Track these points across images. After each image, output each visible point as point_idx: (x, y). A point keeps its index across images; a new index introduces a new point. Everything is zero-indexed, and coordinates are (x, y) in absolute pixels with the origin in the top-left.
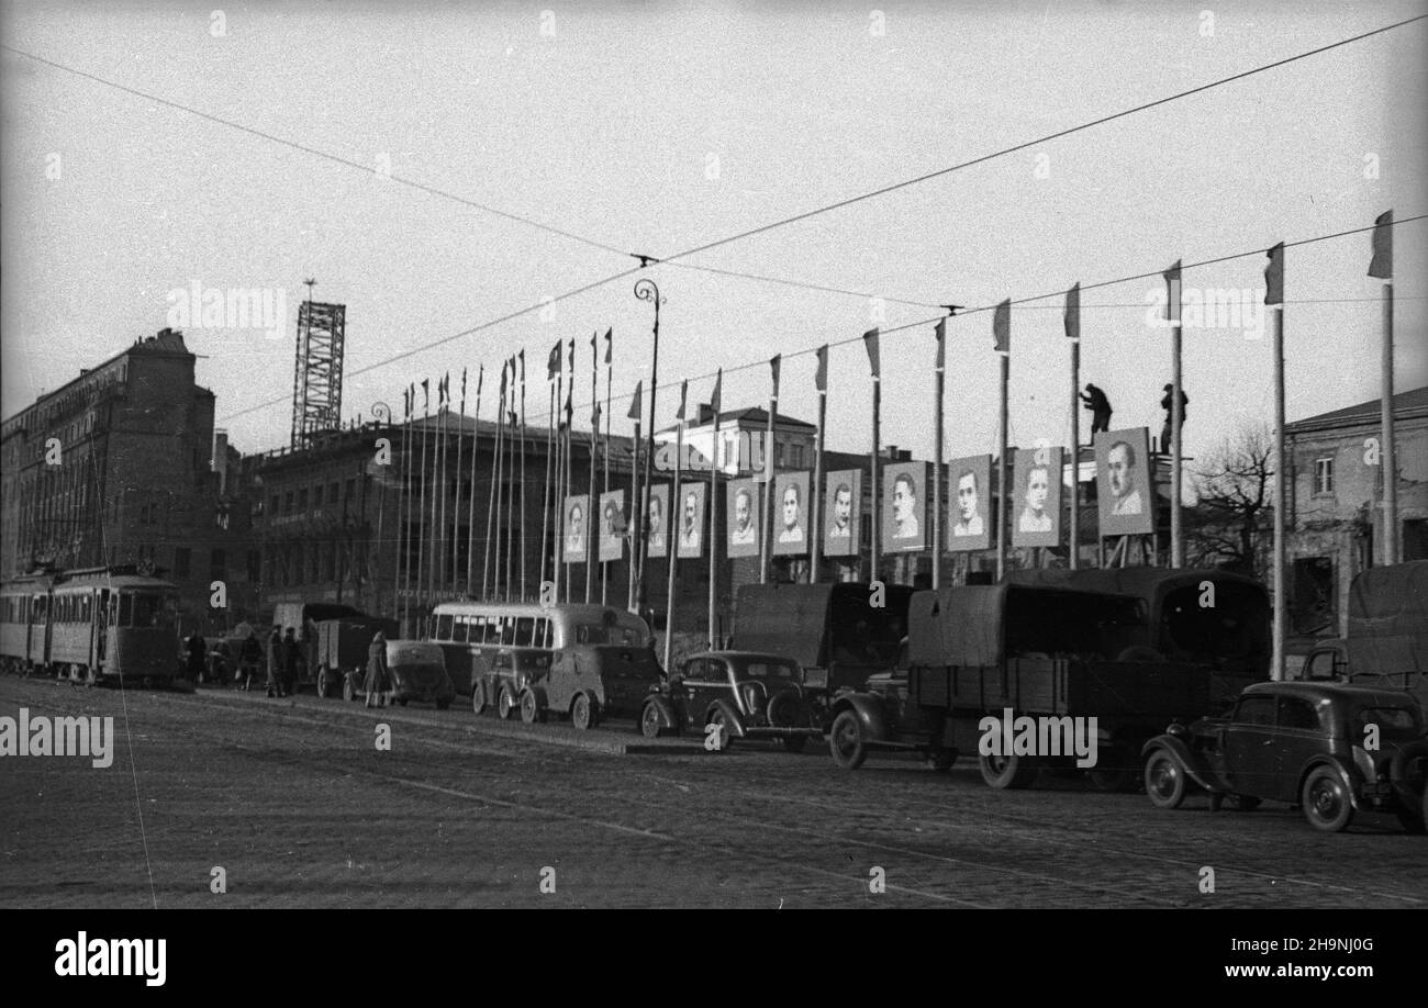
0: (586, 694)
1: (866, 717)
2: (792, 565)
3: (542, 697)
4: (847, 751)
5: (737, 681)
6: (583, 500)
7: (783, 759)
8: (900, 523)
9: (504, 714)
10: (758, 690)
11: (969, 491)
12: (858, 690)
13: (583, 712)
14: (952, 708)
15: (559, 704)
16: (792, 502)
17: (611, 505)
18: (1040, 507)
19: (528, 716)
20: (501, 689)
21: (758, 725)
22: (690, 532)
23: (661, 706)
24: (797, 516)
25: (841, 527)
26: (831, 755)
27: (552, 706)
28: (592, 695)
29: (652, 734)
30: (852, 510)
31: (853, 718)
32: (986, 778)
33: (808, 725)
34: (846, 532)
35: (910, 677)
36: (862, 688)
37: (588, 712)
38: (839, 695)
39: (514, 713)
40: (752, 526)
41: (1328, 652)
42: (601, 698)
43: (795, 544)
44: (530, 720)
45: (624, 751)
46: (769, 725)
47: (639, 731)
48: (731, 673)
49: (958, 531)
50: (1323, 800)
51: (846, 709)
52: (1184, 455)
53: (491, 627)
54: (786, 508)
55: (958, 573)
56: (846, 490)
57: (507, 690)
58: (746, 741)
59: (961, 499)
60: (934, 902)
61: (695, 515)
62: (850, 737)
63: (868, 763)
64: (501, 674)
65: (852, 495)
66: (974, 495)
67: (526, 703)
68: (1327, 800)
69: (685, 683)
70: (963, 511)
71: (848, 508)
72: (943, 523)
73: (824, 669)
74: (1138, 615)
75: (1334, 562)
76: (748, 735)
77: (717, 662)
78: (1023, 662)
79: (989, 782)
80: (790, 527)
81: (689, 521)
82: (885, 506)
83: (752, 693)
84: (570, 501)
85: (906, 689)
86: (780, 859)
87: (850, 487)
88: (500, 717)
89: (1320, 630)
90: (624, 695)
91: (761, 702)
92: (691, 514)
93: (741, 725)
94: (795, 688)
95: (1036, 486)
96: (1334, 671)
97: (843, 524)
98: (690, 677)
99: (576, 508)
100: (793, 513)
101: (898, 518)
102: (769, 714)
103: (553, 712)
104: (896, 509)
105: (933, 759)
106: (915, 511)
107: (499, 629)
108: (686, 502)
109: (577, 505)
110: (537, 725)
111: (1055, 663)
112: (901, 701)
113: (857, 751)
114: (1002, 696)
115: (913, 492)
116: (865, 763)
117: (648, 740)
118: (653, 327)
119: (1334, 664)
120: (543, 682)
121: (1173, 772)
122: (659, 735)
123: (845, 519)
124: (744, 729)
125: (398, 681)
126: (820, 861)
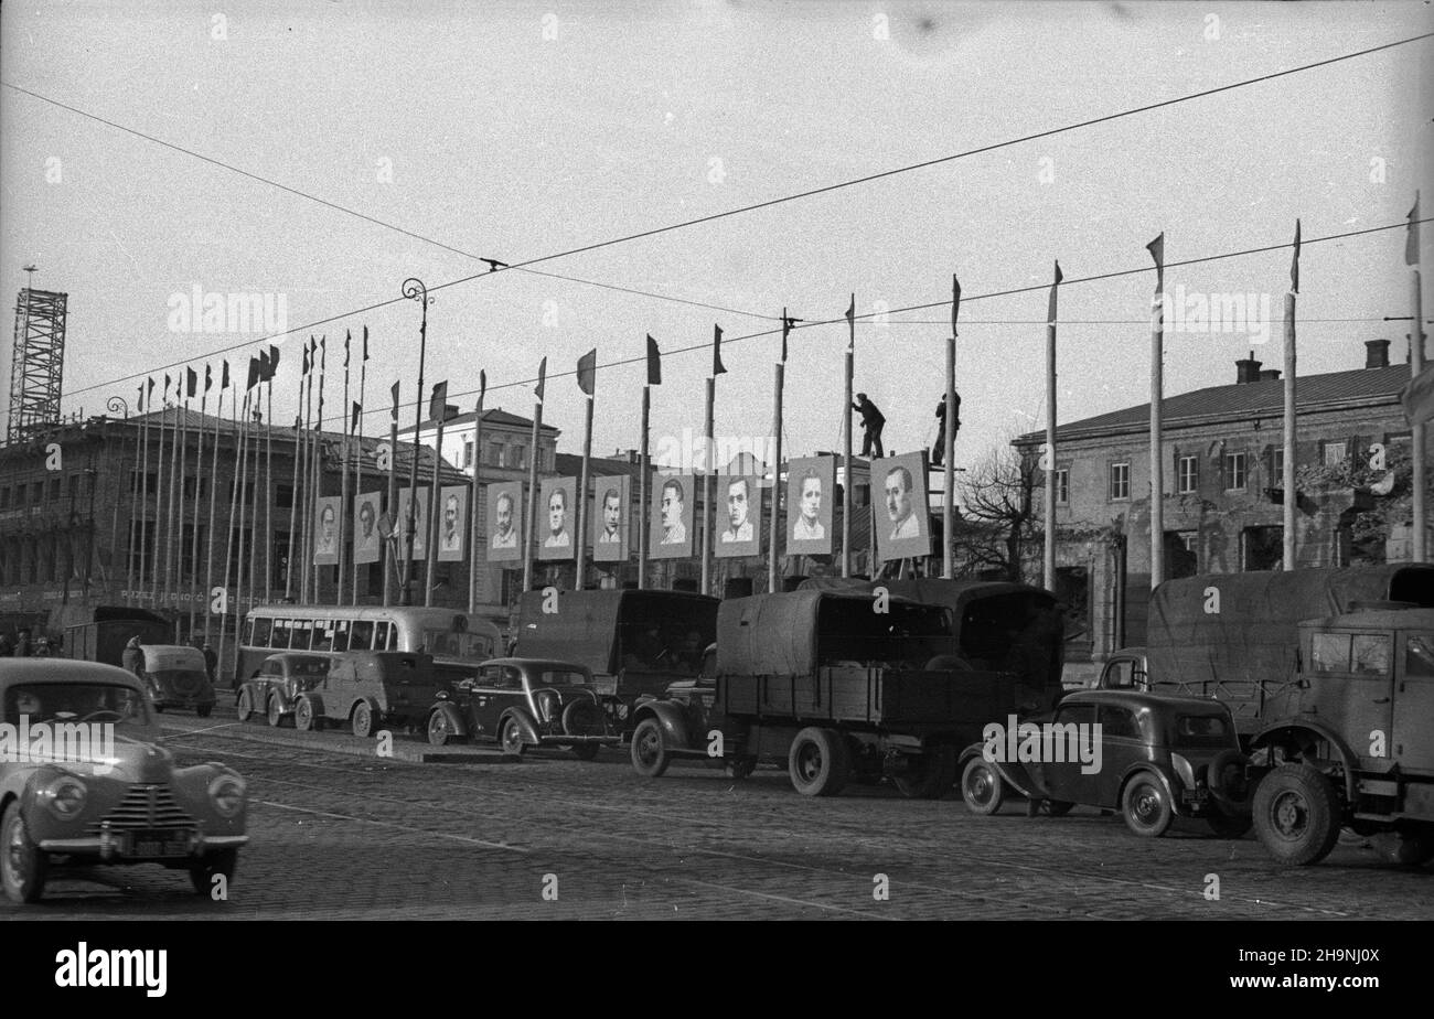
0: (367, 702)
1: (669, 725)
2: (549, 570)
3: (318, 705)
4: (648, 760)
5: (531, 689)
6: (336, 501)
7: (581, 767)
8: (667, 529)
9: (273, 721)
10: (553, 697)
11: (740, 498)
12: (660, 699)
13: (364, 719)
14: (761, 716)
15: (337, 710)
16: (558, 507)
17: (367, 506)
18: (814, 514)
19: (302, 724)
20: (272, 695)
21: (553, 733)
22: (452, 535)
23: (448, 713)
24: (563, 520)
25: (611, 534)
26: (631, 762)
27: (330, 714)
28: (374, 702)
29: (438, 743)
30: (622, 514)
31: (656, 728)
32: (796, 786)
33: (602, 733)
34: (615, 538)
35: (717, 685)
36: (663, 696)
37: (370, 718)
38: (639, 704)
39: (287, 721)
40: (513, 530)
41: (1128, 661)
42: (383, 706)
43: (562, 549)
44: (306, 727)
45: (421, 760)
46: (563, 733)
47: (424, 738)
48: (525, 680)
49: (727, 537)
50: (1143, 805)
51: (648, 717)
52: (956, 465)
53: (320, 633)
54: (553, 513)
55: (718, 580)
56: (615, 496)
57: (277, 697)
58: (541, 749)
59: (730, 506)
60: (829, 913)
61: (457, 518)
62: (651, 745)
63: (671, 770)
64: (272, 680)
65: (621, 501)
66: (745, 501)
67: (301, 709)
68: (1147, 806)
69: (474, 690)
70: (733, 518)
71: (617, 514)
72: (712, 529)
73: (613, 675)
74: (943, 624)
75: (1089, 571)
76: (543, 743)
77: (510, 669)
78: (836, 671)
79: (799, 790)
80: (557, 533)
81: (450, 525)
82: (653, 513)
83: (547, 700)
84: (321, 502)
85: (713, 697)
86: (651, 871)
87: (619, 493)
88: (268, 724)
89: (1076, 636)
90: (406, 702)
91: (556, 710)
92: (451, 517)
93: (536, 734)
94: (590, 695)
95: (809, 495)
96: (1133, 680)
97: (612, 529)
98: (480, 685)
99: (329, 510)
100: (559, 519)
101: (666, 525)
102: (564, 721)
103: (331, 720)
104: (664, 515)
105: (732, 766)
106: (683, 517)
107: (330, 634)
108: (447, 506)
109: (330, 507)
110: (314, 732)
111: (869, 671)
112: (706, 708)
113: (659, 761)
114: (814, 704)
115: (681, 499)
116: (668, 771)
117: (435, 748)
118: (421, 327)
119: (1133, 673)
120: (319, 689)
121: (990, 779)
122: (446, 743)
123: (615, 526)
124: (539, 738)
125: (158, 687)
126: (695, 874)
